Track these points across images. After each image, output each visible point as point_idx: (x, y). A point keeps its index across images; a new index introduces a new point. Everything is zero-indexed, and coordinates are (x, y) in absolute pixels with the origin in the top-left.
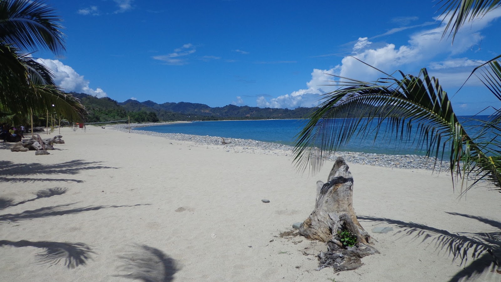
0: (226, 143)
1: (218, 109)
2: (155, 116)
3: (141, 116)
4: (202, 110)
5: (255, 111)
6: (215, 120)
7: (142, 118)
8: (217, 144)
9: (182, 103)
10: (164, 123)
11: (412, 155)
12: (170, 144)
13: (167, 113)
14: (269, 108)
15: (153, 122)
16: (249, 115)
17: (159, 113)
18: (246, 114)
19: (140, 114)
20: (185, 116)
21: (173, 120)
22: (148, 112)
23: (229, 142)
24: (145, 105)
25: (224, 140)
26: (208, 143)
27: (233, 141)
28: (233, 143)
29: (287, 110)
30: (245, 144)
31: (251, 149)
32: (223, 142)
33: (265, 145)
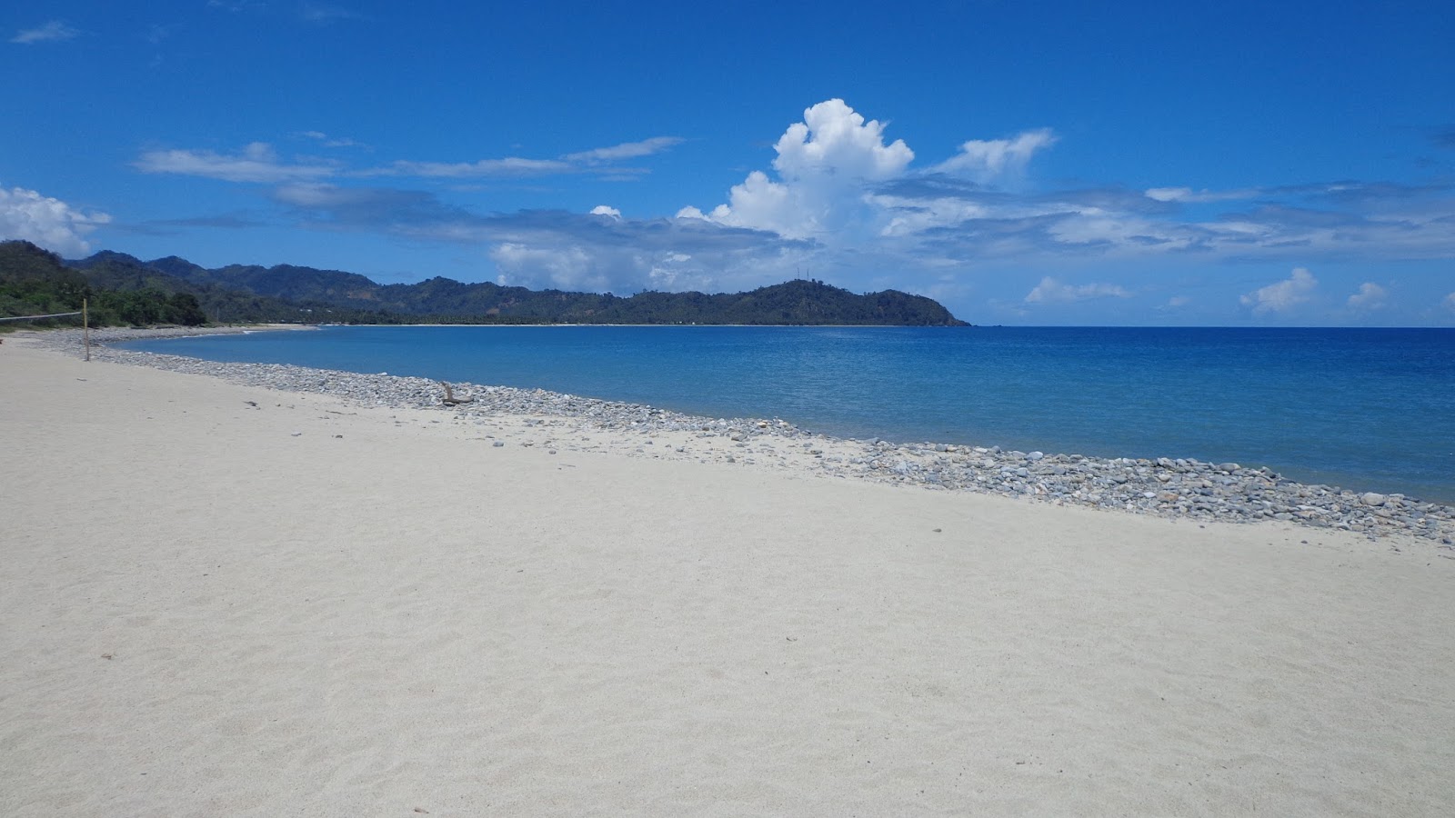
0: (458, 402)
1: (399, 290)
2: (193, 305)
3: (144, 305)
4: (351, 293)
5: (513, 299)
6: (391, 322)
7: (145, 312)
8: (424, 404)
9: (286, 268)
10: (224, 330)
11: (1180, 460)
12: (250, 406)
13: (235, 299)
14: (556, 292)
15: (185, 324)
16: (495, 311)
17: (208, 297)
18: (488, 307)
19: (140, 298)
20: (293, 309)
21: (252, 319)
22: (170, 294)
23: (467, 399)
24: (163, 272)
25: (450, 393)
26: (393, 403)
27: (480, 395)
28: (481, 400)
29: (608, 299)
30: (527, 405)
31: (552, 424)
32: (446, 398)
33: (600, 412)
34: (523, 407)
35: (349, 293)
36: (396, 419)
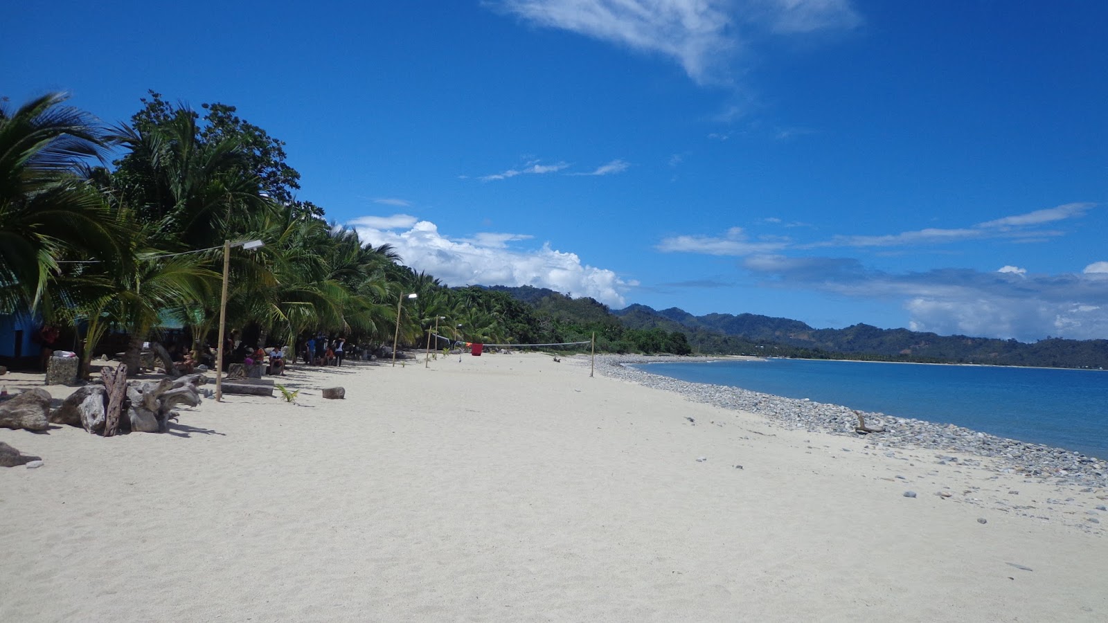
0: (870, 431)
1: (829, 333)
2: (684, 340)
3: (653, 340)
4: (792, 335)
5: (923, 342)
6: (822, 357)
7: (653, 345)
8: (839, 430)
9: (747, 315)
10: (703, 358)
12: (688, 422)
13: (712, 337)
14: (963, 337)
15: (677, 354)
16: (908, 351)
17: (695, 336)
18: (902, 349)
19: (651, 335)
20: (751, 345)
21: (723, 352)
22: (670, 332)
23: (879, 429)
24: (667, 317)
25: (863, 423)
26: (811, 427)
27: (891, 425)
28: (892, 431)
29: (1013, 344)
30: (939, 440)
31: (966, 462)
32: (859, 426)
33: (1020, 454)
34: (934, 441)
35: (791, 334)
36: (810, 445)
